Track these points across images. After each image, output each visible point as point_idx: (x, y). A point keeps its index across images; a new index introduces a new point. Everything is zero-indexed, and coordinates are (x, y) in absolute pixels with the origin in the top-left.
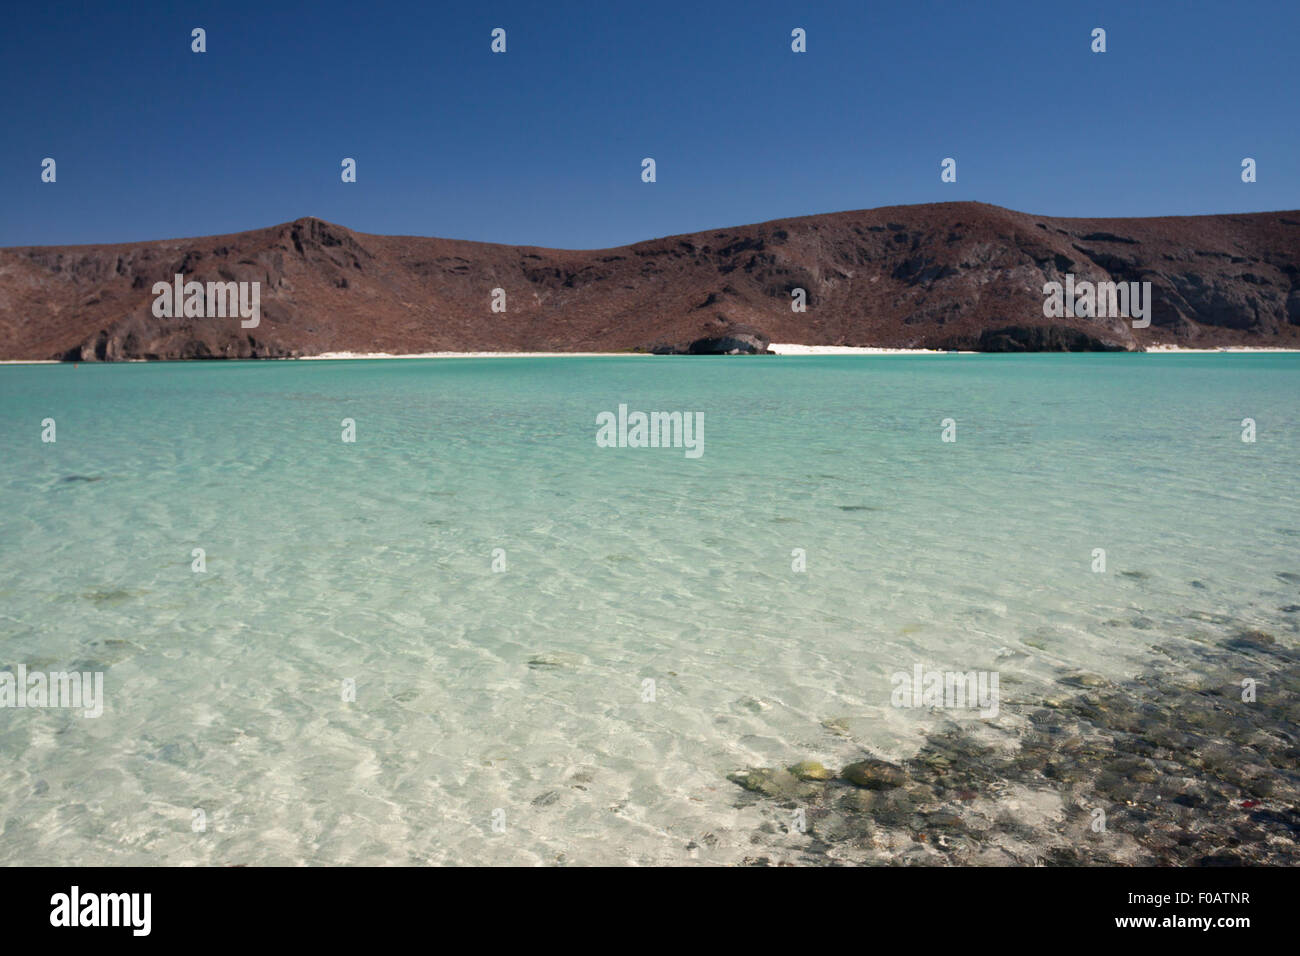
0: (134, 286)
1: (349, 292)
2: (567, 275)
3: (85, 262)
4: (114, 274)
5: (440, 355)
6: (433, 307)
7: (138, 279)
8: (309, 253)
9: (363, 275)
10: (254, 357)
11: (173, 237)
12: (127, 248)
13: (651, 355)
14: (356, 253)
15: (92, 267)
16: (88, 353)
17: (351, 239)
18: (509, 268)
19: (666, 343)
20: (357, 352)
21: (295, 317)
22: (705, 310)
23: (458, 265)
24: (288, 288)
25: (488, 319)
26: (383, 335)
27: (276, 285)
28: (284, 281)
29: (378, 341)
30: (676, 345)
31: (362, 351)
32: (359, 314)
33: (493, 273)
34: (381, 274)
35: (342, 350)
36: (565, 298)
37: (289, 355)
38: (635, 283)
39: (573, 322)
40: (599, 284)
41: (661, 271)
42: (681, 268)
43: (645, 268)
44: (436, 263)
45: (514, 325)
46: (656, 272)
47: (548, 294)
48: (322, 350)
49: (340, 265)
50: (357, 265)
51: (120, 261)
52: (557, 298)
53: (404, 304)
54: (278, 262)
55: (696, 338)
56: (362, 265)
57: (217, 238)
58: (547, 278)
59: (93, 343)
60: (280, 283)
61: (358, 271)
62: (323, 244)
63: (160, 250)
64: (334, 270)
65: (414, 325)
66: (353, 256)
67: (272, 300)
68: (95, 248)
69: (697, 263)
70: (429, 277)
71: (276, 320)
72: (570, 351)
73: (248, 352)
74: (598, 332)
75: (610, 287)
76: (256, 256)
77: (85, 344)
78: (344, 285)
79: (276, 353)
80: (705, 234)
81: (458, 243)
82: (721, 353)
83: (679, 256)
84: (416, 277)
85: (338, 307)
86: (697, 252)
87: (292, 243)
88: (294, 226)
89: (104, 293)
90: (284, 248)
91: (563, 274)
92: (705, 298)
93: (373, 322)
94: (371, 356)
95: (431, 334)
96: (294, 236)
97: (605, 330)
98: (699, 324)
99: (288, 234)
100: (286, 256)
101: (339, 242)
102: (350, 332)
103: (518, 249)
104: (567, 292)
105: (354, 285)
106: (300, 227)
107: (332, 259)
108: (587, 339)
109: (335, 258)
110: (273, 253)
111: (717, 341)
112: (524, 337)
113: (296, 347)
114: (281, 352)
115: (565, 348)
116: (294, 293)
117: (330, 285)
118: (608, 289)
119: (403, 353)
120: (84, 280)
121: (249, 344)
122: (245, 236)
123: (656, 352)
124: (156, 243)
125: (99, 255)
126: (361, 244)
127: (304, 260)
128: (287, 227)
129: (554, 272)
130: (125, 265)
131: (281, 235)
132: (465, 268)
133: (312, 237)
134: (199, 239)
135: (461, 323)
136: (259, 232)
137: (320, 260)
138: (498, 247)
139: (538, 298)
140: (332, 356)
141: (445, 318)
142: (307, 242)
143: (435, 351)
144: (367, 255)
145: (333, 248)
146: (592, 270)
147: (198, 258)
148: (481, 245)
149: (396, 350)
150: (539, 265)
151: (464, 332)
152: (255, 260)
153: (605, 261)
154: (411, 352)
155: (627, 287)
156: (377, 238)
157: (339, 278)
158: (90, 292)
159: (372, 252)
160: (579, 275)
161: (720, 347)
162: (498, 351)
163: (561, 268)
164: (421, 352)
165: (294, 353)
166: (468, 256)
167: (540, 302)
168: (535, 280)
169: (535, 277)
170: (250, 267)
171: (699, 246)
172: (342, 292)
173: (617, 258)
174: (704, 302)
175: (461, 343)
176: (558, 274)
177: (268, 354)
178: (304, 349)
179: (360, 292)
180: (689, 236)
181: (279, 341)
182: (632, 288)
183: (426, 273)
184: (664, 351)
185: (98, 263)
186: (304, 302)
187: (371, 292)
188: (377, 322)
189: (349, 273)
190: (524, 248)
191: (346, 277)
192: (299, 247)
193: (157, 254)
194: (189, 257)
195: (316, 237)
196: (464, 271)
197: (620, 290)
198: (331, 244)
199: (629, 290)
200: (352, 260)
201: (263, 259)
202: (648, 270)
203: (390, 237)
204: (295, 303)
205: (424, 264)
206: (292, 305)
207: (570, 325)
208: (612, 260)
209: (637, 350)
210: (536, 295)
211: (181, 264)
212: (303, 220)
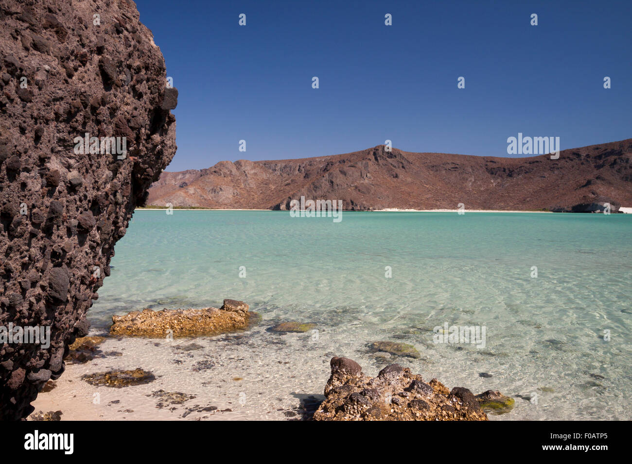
0: (305, 177)
1: (398, 180)
2: (509, 171)
3: (286, 167)
4: (297, 172)
5: (440, 211)
6: (438, 188)
7: (306, 174)
8: (381, 162)
9: (406, 172)
10: (353, 210)
11: (322, 156)
12: (302, 161)
13: (551, 212)
14: (403, 162)
15: (288, 169)
16: (283, 207)
17: (401, 155)
18: (478, 168)
19: (560, 207)
20: (400, 208)
21: (372, 192)
22: (584, 189)
23: (453, 167)
24: (370, 178)
25: (466, 193)
26: (413, 200)
27: (365, 177)
28: (368, 175)
29: (411, 203)
30: (566, 207)
31: (403, 208)
32: (403, 190)
33: (470, 170)
34: (414, 171)
35: (393, 207)
36: (508, 182)
37: (369, 209)
38: (546, 174)
39: (511, 195)
40: (527, 175)
41: (561, 168)
42: (573, 167)
43: (552, 166)
44: (442, 165)
45: (480, 196)
46: (558, 168)
47: (499, 180)
48: (384, 207)
49: (395, 167)
50: (403, 167)
51: (300, 166)
52: (504, 182)
53: (425, 185)
54: (366, 166)
55: (577, 204)
56: (406, 167)
57: (340, 155)
58: (499, 173)
59: (285, 202)
60: (367, 176)
61: (404, 170)
62: (388, 157)
63: (316, 161)
64: (392, 170)
65: (429, 196)
66: (401, 163)
67: (363, 183)
68: (290, 161)
69: (582, 164)
70: (438, 172)
71: (363, 193)
72: (508, 210)
73: (350, 208)
74: (524, 200)
75: (532, 177)
76: (356, 163)
77: (282, 203)
78: (396, 176)
79: (362, 208)
80: (587, 148)
81: (454, 156)
82: (590, 212)
83: (572, 160)
84: (431, 172)
85: (393, 187)
86: (582, 158)
87: (374, 157)
88: (375, 149)
89: (292, 181)
90: (370, 160)
91: (507, 170)
92: (585, 182)
93: (409, 194)
94: (407, 210)
95: (437, 200)
96: (375, 154)
97: (528, 199)
98: (580, 196)
99: (372, 153)
100: (370, 163)
101: (395, 156)
102: (398, 199)
103: (484, 158)
104: (509, 179)
105: (401, 176)
106: (377, 150)
107: (392, 164)
108: (518, 204)
109: (393, 164)
110: (364, 162)
111: (588, 205)
112: (485, 202)
113: (372, 205)
114: (365, 208)
115: (506, 208)
116: (373, 180)
117: (390, 177)
118: (532, 178)
119: (423, 210)
120: (285, 175)
121: (351, 204)
122: (353, 154)
123: (554, 211)
124: (315, 158)
125: (291, 164)
126: (406, 157)
127: (378, 165)
128: (371, 149)
129: (503, 169)
130: (301, 168)
131: (369, 153)
132: (456, 168)
133: (383, 154)
134: (333, 156)
135: (453, 195)
136: (359, 152)
137: (386, 165)
138: (474, 157)
139: (493, 183)
140: (389, 210)
141: (445, 192)
142: (380, 156)
143: (438, 209)
144: (409, 162)
145: (393, 159)
146: (522, 168)
147: (332, 165)
148: (465, 157)
149: (419, 208)
150: (494, 166)
151: (454, 199)
152: (356, 165)
153: (530, 163)
154: (426, 209)
155: (541, 177)
156: (413, 154)
157: (394, 173)
158: (287, 180)
159: (411, 161)
160: (516, 171)
161: (589, 209)
162: (471, 209)
163: (506, 167)
164: (432, 209)
165: (371, 208)
166: (458, 162)
167: (494, 184)
168: (492, 173)
169: (492, 172)
170: (353, 168)
171: (583, 154)
172: (395, 180)
173: (537, 162)
174: (584, 184)
175: (451, 205)
176: (504, 170)
177: (359, 209)
178: (376, 207)
179: (404, 180)
180: (578, 149)
181: (364, 203)
182: (544, 177)
183: (437, 171)
184: (558, 210)
185: (291, 167)
186: (377, 185)
187: (409, 180)
188: (411, 194)
189: (399, 171)
190: (487, 157)
191: (398, 173)
192: (376, 159)
193: (315, 163)
194: (328, 164)
195: (384, 154)
196: (456, 169)
197: (538, 178)
198: (391, 158)
199: (543, 178)
200: (401, 165)
201: (359, 165)
202: (554, 168)
203: (420, 154)
204: (373, 185)
205: (436, 166)
206: (372, 186)
207: (509, 196)
208: (533, 162)
209: (544, 210)
210: (492, 181)
211: (325, 167)
212: (378, 146)
